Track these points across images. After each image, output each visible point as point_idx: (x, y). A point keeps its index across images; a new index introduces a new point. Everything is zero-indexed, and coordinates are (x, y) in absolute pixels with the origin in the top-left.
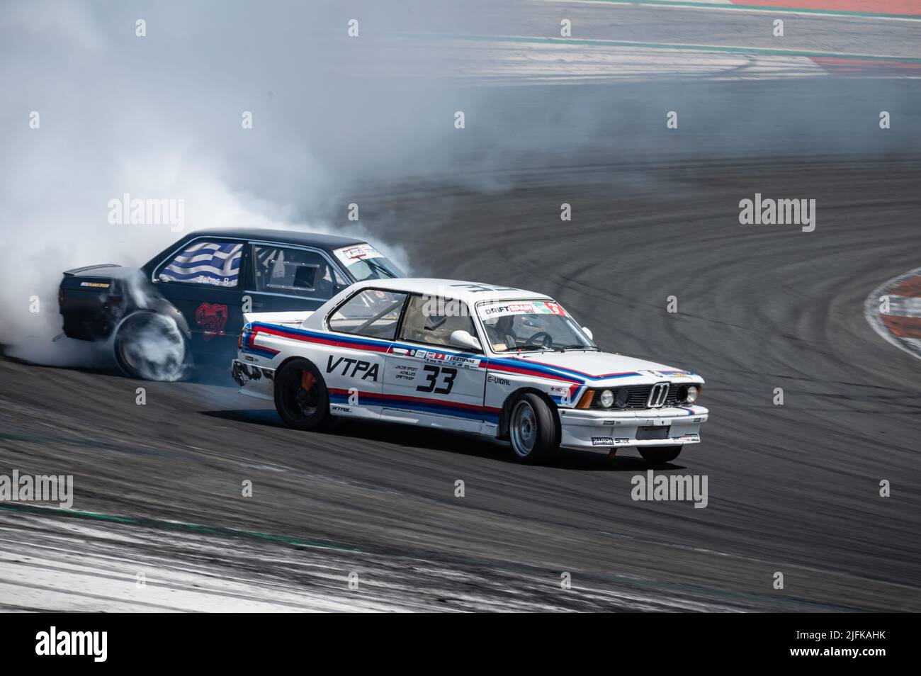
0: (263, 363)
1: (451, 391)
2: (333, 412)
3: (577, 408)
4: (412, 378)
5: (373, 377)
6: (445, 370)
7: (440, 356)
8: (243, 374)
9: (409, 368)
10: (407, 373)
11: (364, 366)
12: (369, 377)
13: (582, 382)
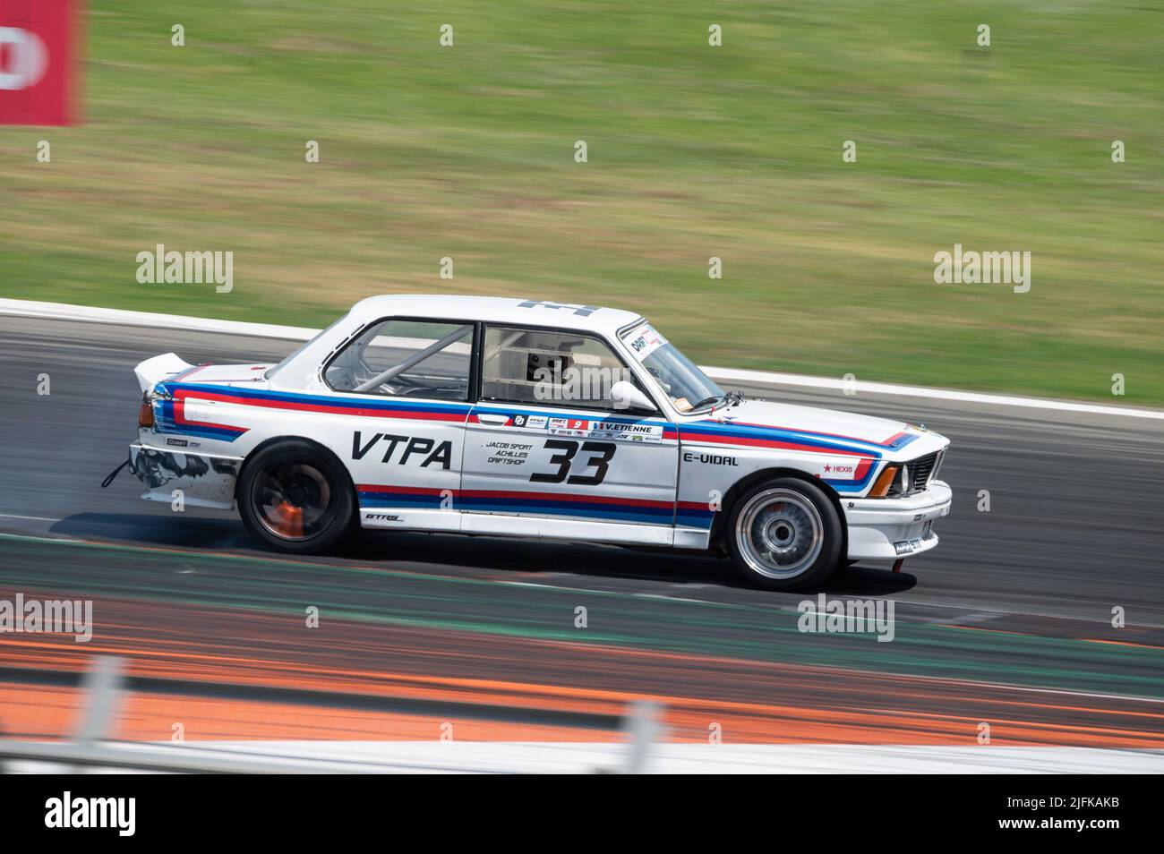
0: (209, 449)
1: (605, 479)
2: (365, 522)
3: (869, 496)
4: (521, 462)
5: (442, 464)
6: (588, 447)
7: (578, 424)
8: (161, 468)
9: (514, 446)
10: (510, 454)
11: (424, 446)
12: (433, 464)
13: (877, 455)
